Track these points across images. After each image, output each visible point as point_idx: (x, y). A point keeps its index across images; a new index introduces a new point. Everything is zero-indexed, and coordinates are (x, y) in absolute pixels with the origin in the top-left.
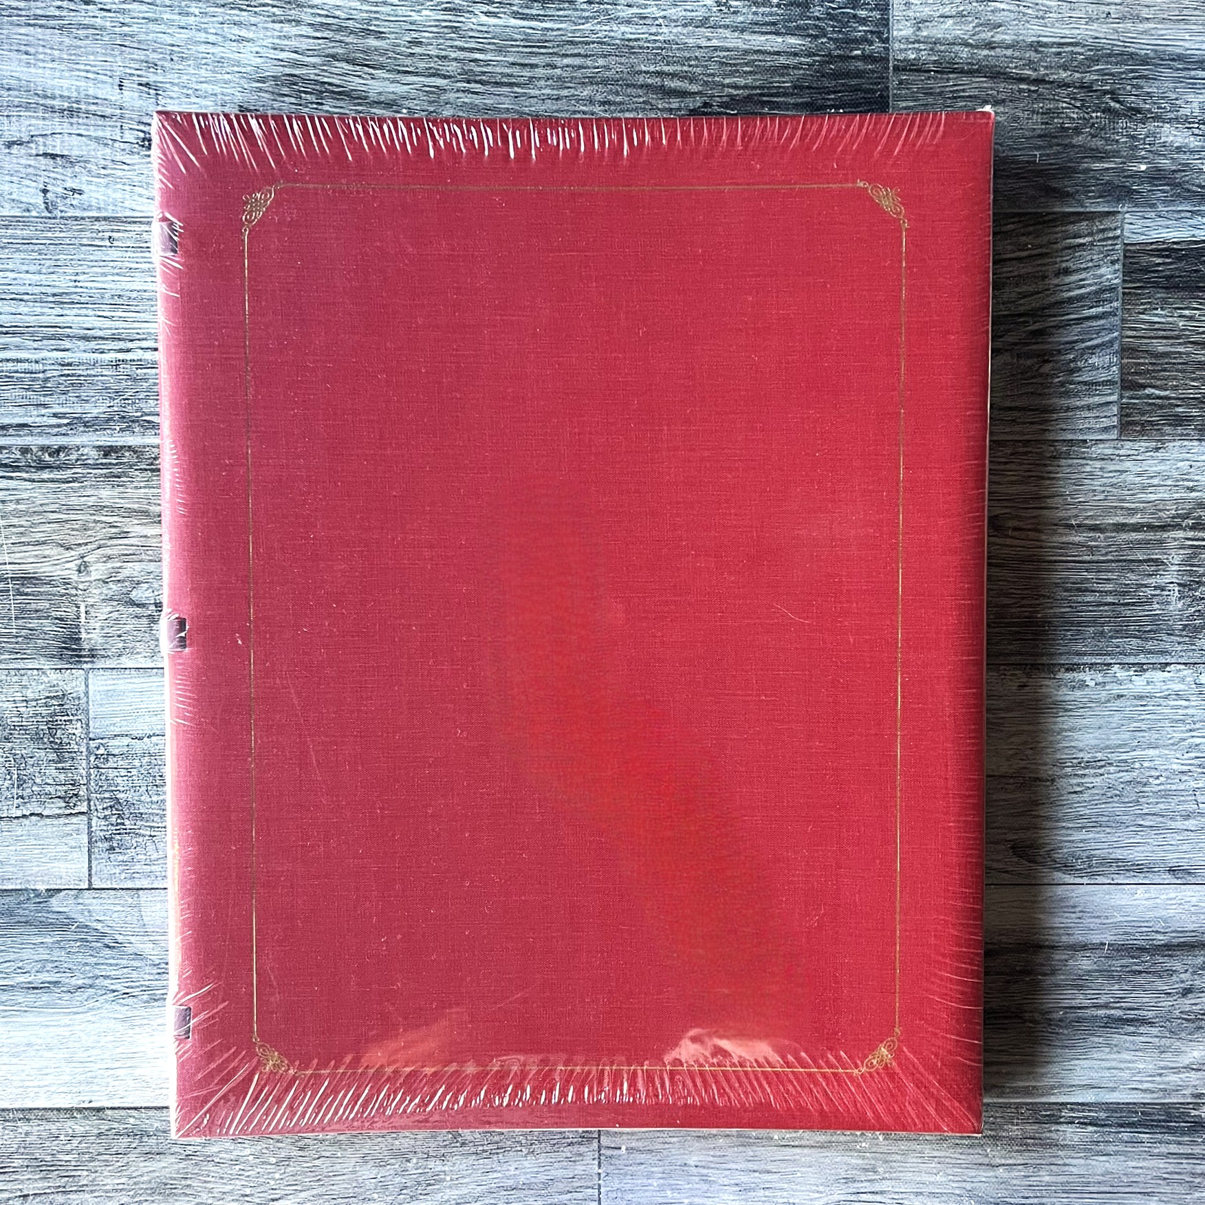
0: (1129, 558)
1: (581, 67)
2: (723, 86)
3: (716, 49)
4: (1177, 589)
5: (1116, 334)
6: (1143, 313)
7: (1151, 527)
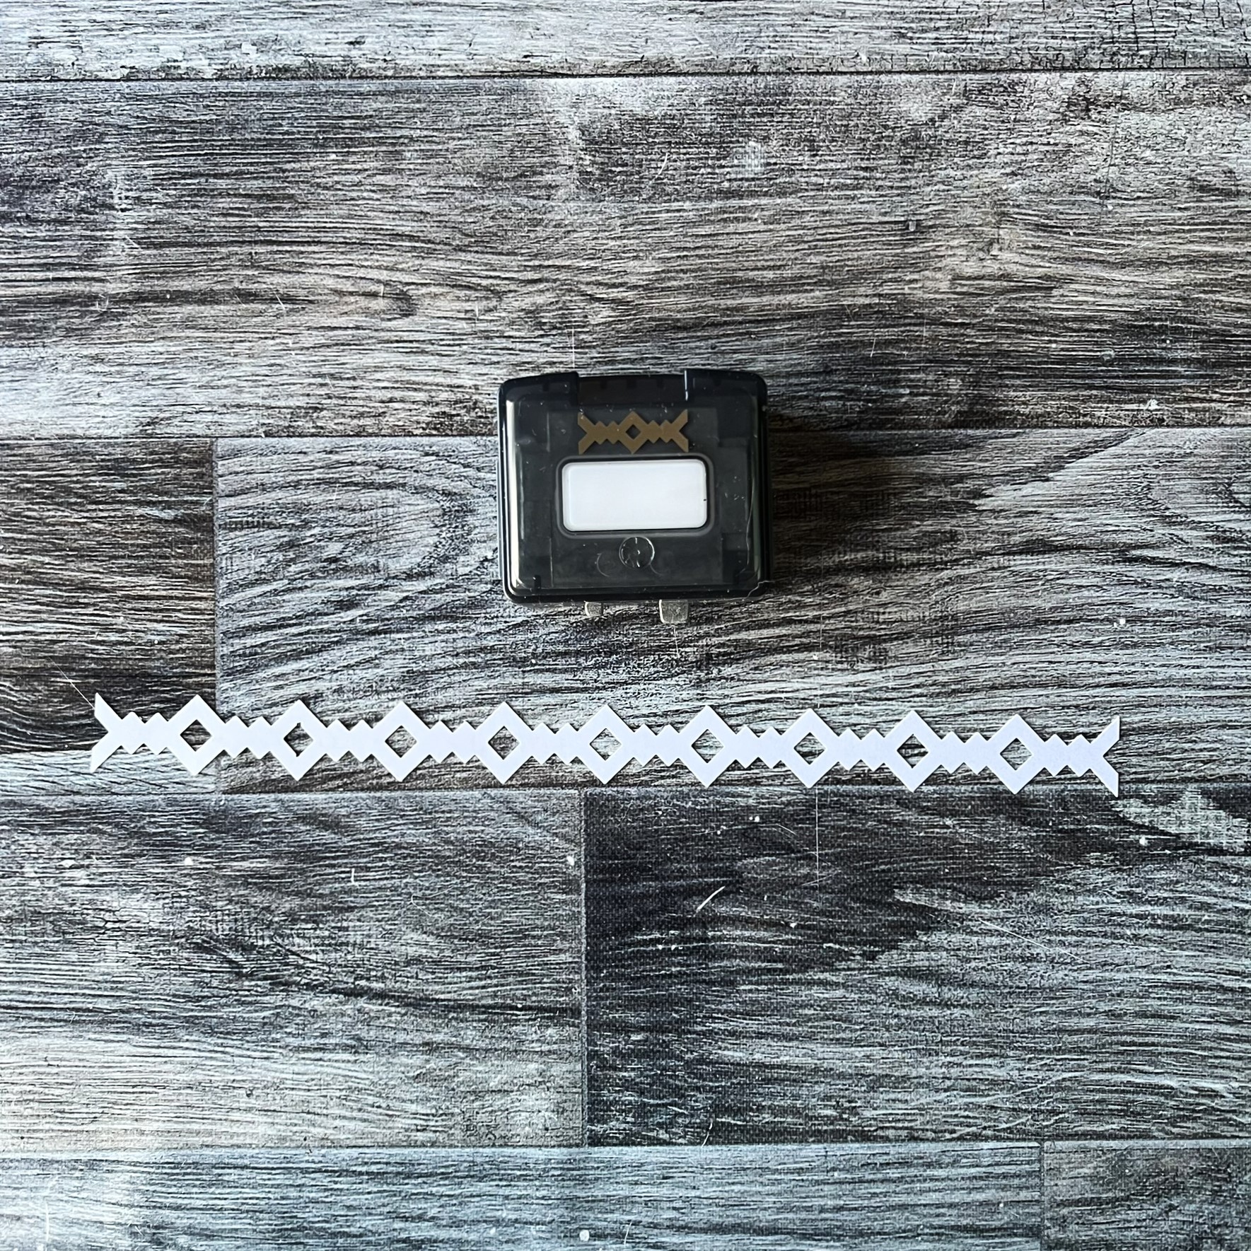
0: (193, 250)
1: (1067, 1014)
2: (845, 986)
3: (857, 1043)
4: (116, 200)
5: (223, 603)
6: (182, 636)
7: (158, 298)
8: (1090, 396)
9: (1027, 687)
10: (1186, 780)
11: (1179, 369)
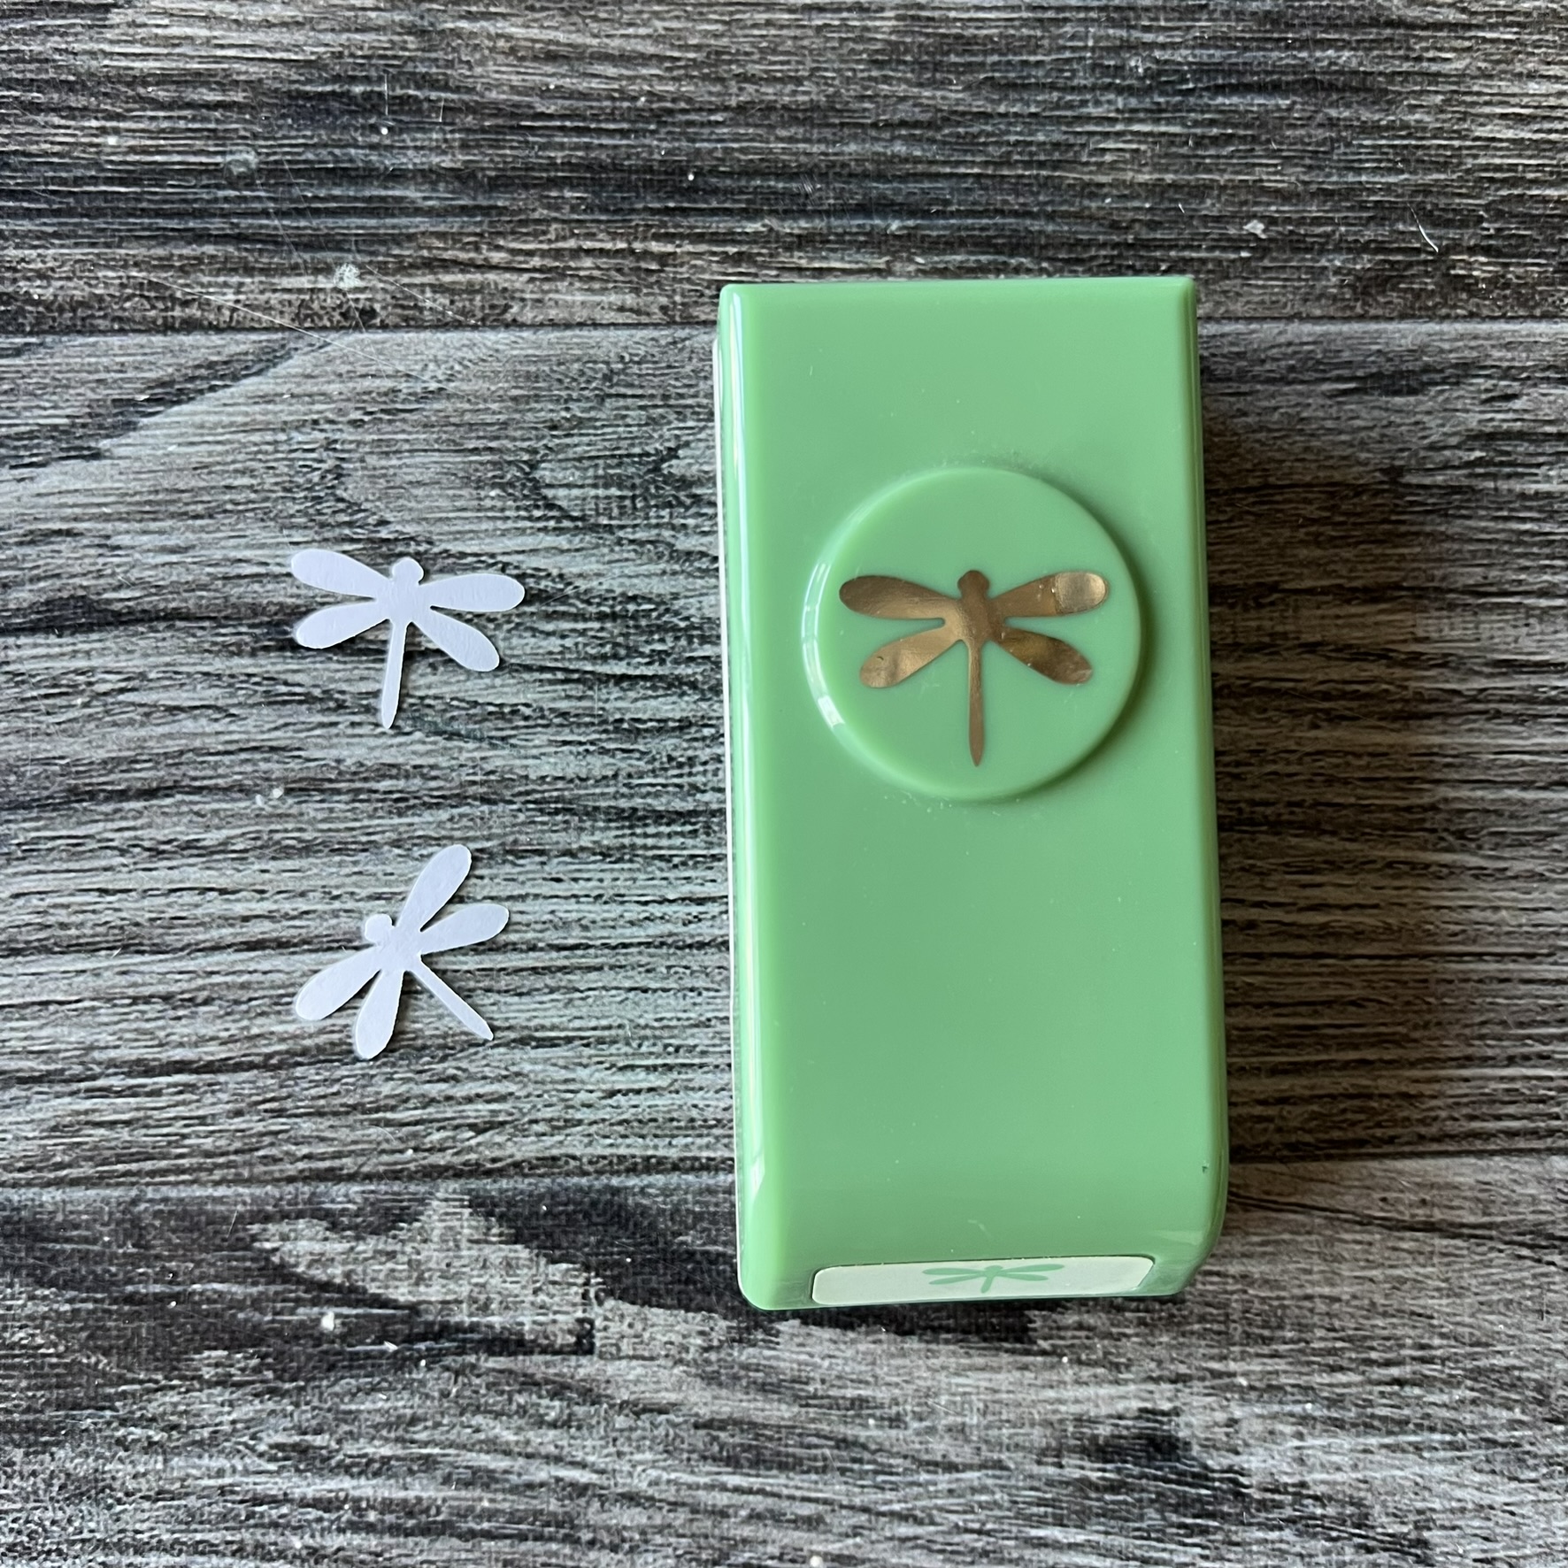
8: (199, 259)
9: (48, 951)
10: (433, 1174)
11: (412, 193)
